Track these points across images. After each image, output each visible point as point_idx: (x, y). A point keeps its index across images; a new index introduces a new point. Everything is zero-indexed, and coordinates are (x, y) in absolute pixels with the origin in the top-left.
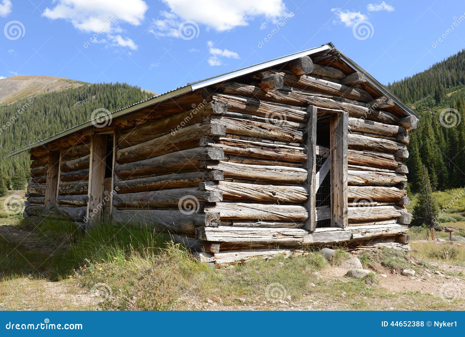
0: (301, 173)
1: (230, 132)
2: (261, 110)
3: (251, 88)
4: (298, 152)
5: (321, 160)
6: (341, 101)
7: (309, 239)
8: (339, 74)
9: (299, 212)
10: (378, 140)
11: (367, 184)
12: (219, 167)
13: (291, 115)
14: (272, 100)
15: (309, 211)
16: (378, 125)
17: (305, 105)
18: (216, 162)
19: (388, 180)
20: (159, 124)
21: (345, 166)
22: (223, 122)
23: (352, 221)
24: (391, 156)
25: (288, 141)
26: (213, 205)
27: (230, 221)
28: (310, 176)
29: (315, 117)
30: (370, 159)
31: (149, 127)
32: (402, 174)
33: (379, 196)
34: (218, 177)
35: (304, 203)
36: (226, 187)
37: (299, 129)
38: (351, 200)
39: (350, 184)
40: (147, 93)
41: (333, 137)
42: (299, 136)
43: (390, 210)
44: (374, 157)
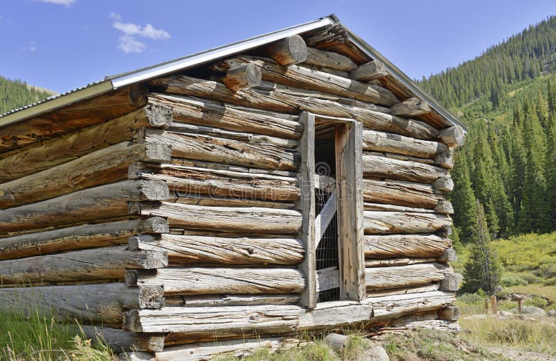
0: (292, 218)
1: (178, 156)
2: (226, 119)
3: (210, 85)
4: (286, 184)
5: (322, 198)
6: (350, 104)
7: (307, 321)
8: (347, 63)
9: (290, 278)
10: (408, 164)
11: (393, 231)
12: (160, 212)
13: (274, 128)
14: (244, 103)
15: (306, 277)
16: (407, 141)
17: (296, 111)
18: (157, 204)
19: (424, 225)
20: (58, 143)
21: (360, 204)
22: (166, 138)
23: (372, 290)
24: (428, 188)
25: (270, 169)
26: (153, 272)
27: (180, 298)
28: (305, 221)
29: (311, 130)
30: (396, 194)
31: (41, 149)
32: (444, 215)
33: (411, 249)
34: (160, 228)
35: (297, 264)
36: (173, 243)
37: (287, 149)
38: (369, 257)
39: (367, 233)
40: (39, 93)
41: (340, 159)
42: (287, 159)
43: (428, 270)
44: (402, 189)
